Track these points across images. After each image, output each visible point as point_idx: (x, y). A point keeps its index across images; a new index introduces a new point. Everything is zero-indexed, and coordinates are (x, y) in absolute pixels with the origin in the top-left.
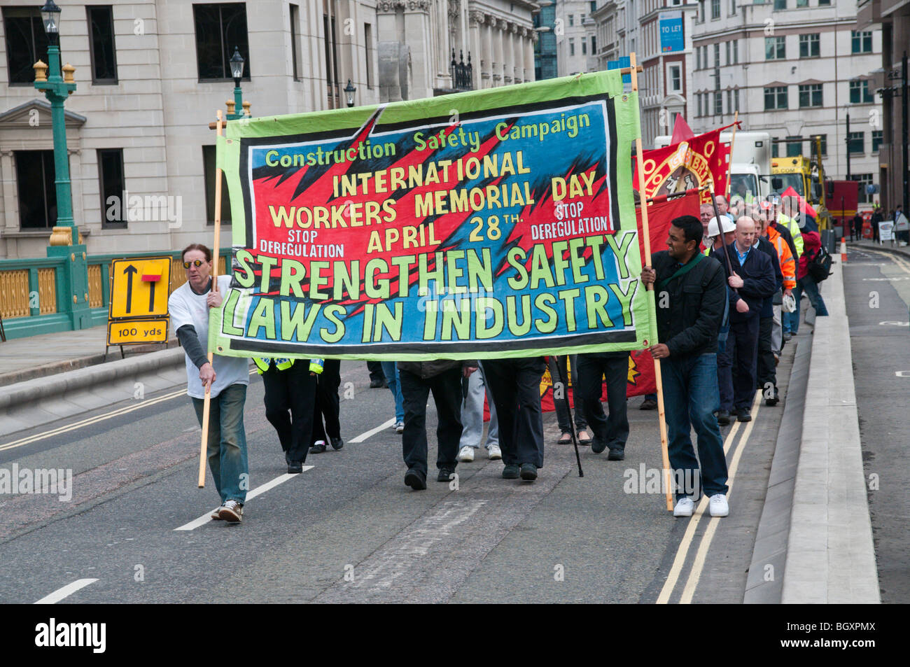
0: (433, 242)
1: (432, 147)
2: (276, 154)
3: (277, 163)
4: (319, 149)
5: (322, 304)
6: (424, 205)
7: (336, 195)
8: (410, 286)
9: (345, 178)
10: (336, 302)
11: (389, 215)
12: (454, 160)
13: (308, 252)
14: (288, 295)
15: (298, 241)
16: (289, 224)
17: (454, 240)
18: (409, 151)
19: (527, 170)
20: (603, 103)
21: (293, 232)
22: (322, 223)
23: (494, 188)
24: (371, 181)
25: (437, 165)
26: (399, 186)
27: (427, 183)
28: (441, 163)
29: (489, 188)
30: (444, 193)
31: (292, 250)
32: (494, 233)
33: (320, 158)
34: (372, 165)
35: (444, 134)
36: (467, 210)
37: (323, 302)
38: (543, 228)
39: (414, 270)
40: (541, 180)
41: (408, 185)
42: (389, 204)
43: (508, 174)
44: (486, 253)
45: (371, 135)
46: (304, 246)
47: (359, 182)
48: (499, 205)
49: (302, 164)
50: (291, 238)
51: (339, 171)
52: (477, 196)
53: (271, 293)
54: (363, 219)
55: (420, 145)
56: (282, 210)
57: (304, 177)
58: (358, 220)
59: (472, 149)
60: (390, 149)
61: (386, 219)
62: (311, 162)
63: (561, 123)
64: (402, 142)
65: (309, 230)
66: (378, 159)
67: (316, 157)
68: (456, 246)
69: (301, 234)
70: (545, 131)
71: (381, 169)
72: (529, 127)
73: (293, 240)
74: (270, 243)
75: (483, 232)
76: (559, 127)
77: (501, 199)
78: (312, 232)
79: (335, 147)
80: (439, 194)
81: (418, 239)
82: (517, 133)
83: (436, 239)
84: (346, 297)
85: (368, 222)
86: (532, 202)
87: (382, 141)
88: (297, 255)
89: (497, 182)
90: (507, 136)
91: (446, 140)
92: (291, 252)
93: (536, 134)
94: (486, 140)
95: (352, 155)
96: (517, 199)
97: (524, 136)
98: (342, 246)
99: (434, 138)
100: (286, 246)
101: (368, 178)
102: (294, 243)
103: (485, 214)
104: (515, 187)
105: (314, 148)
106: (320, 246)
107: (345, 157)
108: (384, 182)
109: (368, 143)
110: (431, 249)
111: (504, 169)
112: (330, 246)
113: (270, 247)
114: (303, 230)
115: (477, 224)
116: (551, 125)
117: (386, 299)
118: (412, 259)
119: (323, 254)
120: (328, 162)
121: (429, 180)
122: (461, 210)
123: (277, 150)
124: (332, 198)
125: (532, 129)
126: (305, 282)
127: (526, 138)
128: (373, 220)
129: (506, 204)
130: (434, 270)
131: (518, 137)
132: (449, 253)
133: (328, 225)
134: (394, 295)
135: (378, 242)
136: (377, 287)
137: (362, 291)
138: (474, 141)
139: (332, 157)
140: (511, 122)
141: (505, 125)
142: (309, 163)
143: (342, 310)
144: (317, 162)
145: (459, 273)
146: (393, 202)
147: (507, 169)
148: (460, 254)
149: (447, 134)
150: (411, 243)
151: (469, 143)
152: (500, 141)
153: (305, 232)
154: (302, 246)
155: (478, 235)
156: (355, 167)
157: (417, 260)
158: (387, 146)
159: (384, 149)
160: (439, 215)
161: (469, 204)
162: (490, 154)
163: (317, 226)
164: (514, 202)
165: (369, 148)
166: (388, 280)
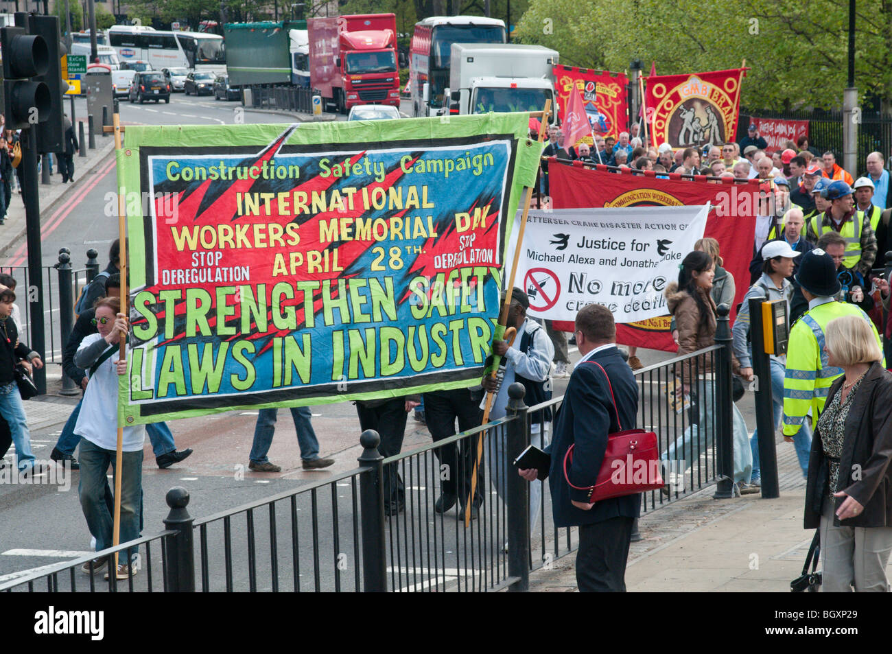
0: (336, 268)
1: (336, 175)
2: (177, 165)
3: (177, 177)
4: (222, 163)
5: (230, 342)
6: (328, 232)
7: (240, 213)
8: (316, 314)
9: (248, 195)
10: (244, 337)
11: (293, 239)
12: (360, 187)
13: (213, 276)
14: (194, 335)
15: (203, 265)
16: (193, 246)
17: (356, 268)
18: (312, 176)
19: (431, 205)
20: (507, 143)
21: (197, 255)
22: (227, 243)
23: (398, 219)
24: (274, 201)
25: (340, 192)
26: (302, 210)
27: (331, 209)
28: (345, 190)
29: (393, 220)
30: (350, 221)
31: (196, 277)
32: (396, 263)
33: (223, 172)
34: (275, 186)
35: (349, 162)
36: (369, 239)
37: (230, 339)
38: (446, 258)
39: (318, 297)
40: (444, 215)
41: (311, 211)
42: (292, 228)
43: (412, 207)
44: (389, 281)
45: (277, 155)
46: (209, 269)
47: (262, 202)
48: (401, 237)
49: (204, 178)
50: (195, 263)
51: (241, 188)
52: (380, 226)
53: (176, 338)
54: (267, 240)
55: (325, 172)
56: (185, 230)
57: (207, 192)
58: (262, 241)
59: (377, 179)
60: (294, 171)
61: (289, 242)
62: (214, 176)
63: (466, 162)
64: (306, 167)
65: (214, 250)
66: (281, 180)
67: (218, 171)
68: (359, 274)
69: (205, 256)
70: (450, 168)
71: (284, 191)
72: (434, 162)
73: (197, 265)
74: (173, 271)
75: (385, 262)
76: (464, 165)
77: (403, 232)
78: (217, 253)
79: (237, 163)
80: (344, 221)
81: (322, 264)
82: (422, 167)
83: (338, 266)
84: (254, 330)
85: (272, 244)
86: (435, 235)
87: (287, 163)
88: (202, 281)
89: (401, 214)
90: (411, 169)
91: (351, 169)
92: (195, 279)
93: (441, 170)
94: (391, 171)
95: (255, 173)
96: (419, 231)
97: (429, 171)
98: (248, 267)
99: (339, 166)
100: (190, 273)
101: (271, 199)
102: (199, 268)
103: (387, 245)
104: (418, 220)
105: (217, 163)
106: (226, 269)
107: (248, 174)
108: (287, 204)
109: (272, 162)
110: (334, 276)
111: (409, 203)
112: (236, 268)
113: (173, 276)
114: (207, 251)
115: (378, 254)
116: (456, 162)
117: (294, 331)
118: (316, 284)
119: (228, 277)
120: (230, 177)
121: (333, 206)
122: (364, 239)
123: (177, 161)
124: (236, 215)
125: (438, 164)
126: (212, 314)
127: (431, 173)
128: (276, 242)
129: (408, 236)
130: (337, 297)
131: (423, 170)
132: (351, 281)
133: (232, 245)
134: (301, 325)
135: (283, 265)
136: (284, 316)
137: (270, 321)
138: (379, 170)
139: (234, 173)
140: (416, 156)
141: (410, 158)
142: (211, 177)
143: (250, 347)
144: (220, 177)
145: (363, 300)
146: (296, 226)
147: (412, 203)
148: (362, 283)
149: (352, 163)
150: (316, 269)
151: (373, 173)
152: (404, 174)
153: (209, 254)
154: (207, 270)
155: (380, 264)
156: (259, 186)
157: (321, 286)
158: (291, 168)
159: (288, 171)
160: (344, 241)
161: (372, 234)
162: (395, 186)
163: (222, 246)
164: (416, 235)
165: (272, 168)
166: (294, 307)
